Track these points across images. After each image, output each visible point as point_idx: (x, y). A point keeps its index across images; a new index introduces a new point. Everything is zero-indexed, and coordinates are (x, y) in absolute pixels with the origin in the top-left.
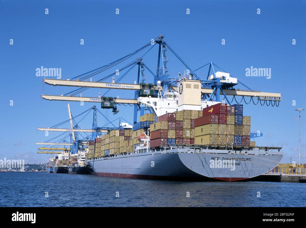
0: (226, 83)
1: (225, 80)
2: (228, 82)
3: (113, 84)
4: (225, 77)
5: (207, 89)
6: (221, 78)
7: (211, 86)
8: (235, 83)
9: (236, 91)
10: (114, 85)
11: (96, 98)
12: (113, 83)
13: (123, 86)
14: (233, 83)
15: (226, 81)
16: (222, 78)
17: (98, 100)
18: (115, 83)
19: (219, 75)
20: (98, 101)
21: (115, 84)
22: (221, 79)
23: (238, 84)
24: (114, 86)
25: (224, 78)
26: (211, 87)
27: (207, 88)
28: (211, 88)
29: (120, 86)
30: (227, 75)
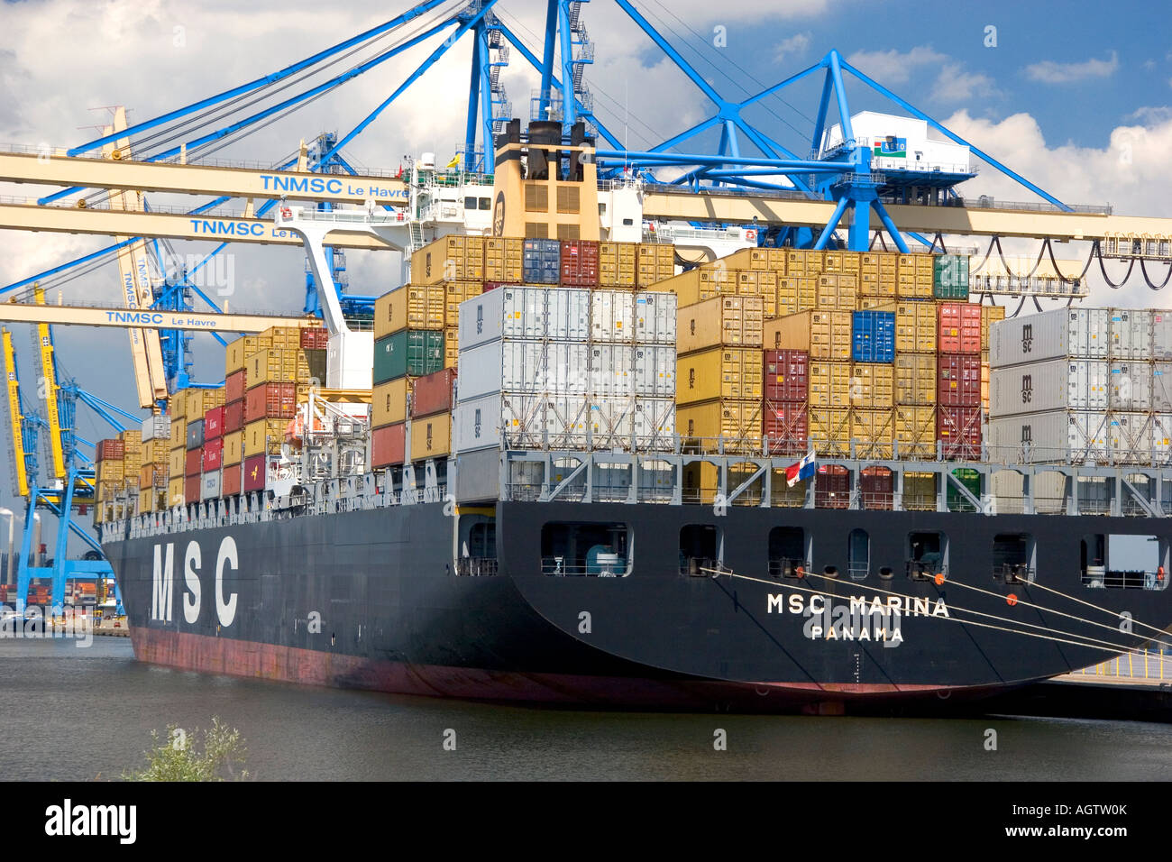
0: (907, 172)
1: (903, 155)
2: (918, 169)
3: (299, 179)
4: (904, 141)
5: (808, 200)
6: (877, 144)
7: (826, 184)
8: (957, 171)
9: (971, 214)
10: (305, 181)
11: (227, 218)
12: (298, 173)
13: (353, 190)
14: (946, 170)
15: (909, 164)
16: (887, 147)
17: (236, 229)
18: (313, 173)
19: (869, 128)
20: (236, 236)
21: (310, 179)
22: (878, 153)
23: (974, 176)
24: (306, 190)
25: (894, 145)
26: (827, 188)
27: (812, 195)
28: (829, 194)
29: (334, 186)
30: (912, 130)
